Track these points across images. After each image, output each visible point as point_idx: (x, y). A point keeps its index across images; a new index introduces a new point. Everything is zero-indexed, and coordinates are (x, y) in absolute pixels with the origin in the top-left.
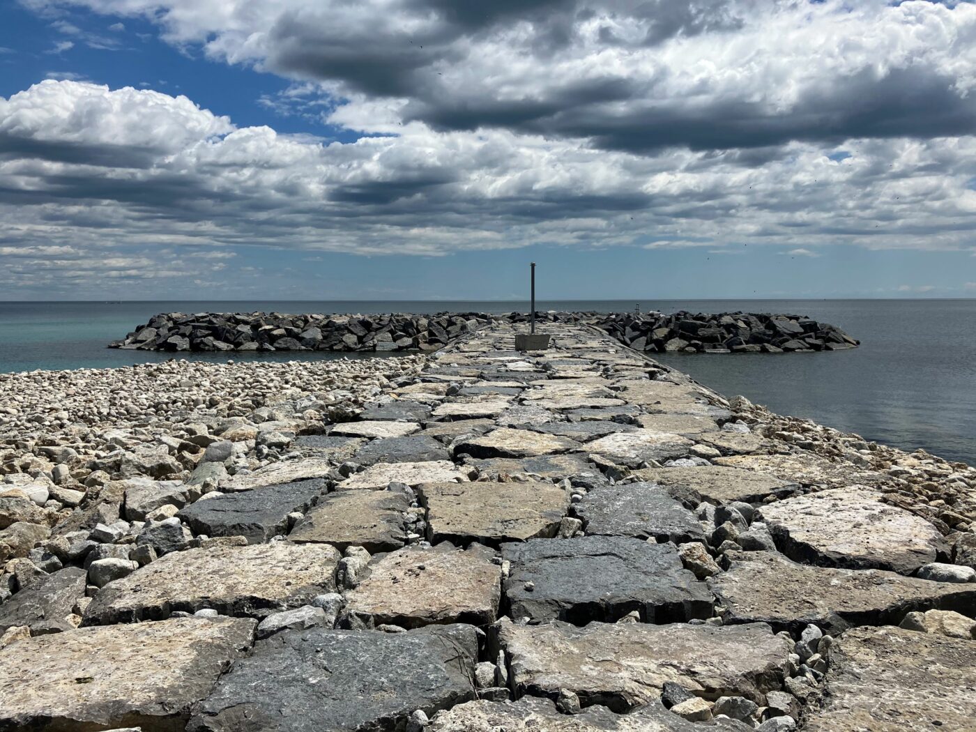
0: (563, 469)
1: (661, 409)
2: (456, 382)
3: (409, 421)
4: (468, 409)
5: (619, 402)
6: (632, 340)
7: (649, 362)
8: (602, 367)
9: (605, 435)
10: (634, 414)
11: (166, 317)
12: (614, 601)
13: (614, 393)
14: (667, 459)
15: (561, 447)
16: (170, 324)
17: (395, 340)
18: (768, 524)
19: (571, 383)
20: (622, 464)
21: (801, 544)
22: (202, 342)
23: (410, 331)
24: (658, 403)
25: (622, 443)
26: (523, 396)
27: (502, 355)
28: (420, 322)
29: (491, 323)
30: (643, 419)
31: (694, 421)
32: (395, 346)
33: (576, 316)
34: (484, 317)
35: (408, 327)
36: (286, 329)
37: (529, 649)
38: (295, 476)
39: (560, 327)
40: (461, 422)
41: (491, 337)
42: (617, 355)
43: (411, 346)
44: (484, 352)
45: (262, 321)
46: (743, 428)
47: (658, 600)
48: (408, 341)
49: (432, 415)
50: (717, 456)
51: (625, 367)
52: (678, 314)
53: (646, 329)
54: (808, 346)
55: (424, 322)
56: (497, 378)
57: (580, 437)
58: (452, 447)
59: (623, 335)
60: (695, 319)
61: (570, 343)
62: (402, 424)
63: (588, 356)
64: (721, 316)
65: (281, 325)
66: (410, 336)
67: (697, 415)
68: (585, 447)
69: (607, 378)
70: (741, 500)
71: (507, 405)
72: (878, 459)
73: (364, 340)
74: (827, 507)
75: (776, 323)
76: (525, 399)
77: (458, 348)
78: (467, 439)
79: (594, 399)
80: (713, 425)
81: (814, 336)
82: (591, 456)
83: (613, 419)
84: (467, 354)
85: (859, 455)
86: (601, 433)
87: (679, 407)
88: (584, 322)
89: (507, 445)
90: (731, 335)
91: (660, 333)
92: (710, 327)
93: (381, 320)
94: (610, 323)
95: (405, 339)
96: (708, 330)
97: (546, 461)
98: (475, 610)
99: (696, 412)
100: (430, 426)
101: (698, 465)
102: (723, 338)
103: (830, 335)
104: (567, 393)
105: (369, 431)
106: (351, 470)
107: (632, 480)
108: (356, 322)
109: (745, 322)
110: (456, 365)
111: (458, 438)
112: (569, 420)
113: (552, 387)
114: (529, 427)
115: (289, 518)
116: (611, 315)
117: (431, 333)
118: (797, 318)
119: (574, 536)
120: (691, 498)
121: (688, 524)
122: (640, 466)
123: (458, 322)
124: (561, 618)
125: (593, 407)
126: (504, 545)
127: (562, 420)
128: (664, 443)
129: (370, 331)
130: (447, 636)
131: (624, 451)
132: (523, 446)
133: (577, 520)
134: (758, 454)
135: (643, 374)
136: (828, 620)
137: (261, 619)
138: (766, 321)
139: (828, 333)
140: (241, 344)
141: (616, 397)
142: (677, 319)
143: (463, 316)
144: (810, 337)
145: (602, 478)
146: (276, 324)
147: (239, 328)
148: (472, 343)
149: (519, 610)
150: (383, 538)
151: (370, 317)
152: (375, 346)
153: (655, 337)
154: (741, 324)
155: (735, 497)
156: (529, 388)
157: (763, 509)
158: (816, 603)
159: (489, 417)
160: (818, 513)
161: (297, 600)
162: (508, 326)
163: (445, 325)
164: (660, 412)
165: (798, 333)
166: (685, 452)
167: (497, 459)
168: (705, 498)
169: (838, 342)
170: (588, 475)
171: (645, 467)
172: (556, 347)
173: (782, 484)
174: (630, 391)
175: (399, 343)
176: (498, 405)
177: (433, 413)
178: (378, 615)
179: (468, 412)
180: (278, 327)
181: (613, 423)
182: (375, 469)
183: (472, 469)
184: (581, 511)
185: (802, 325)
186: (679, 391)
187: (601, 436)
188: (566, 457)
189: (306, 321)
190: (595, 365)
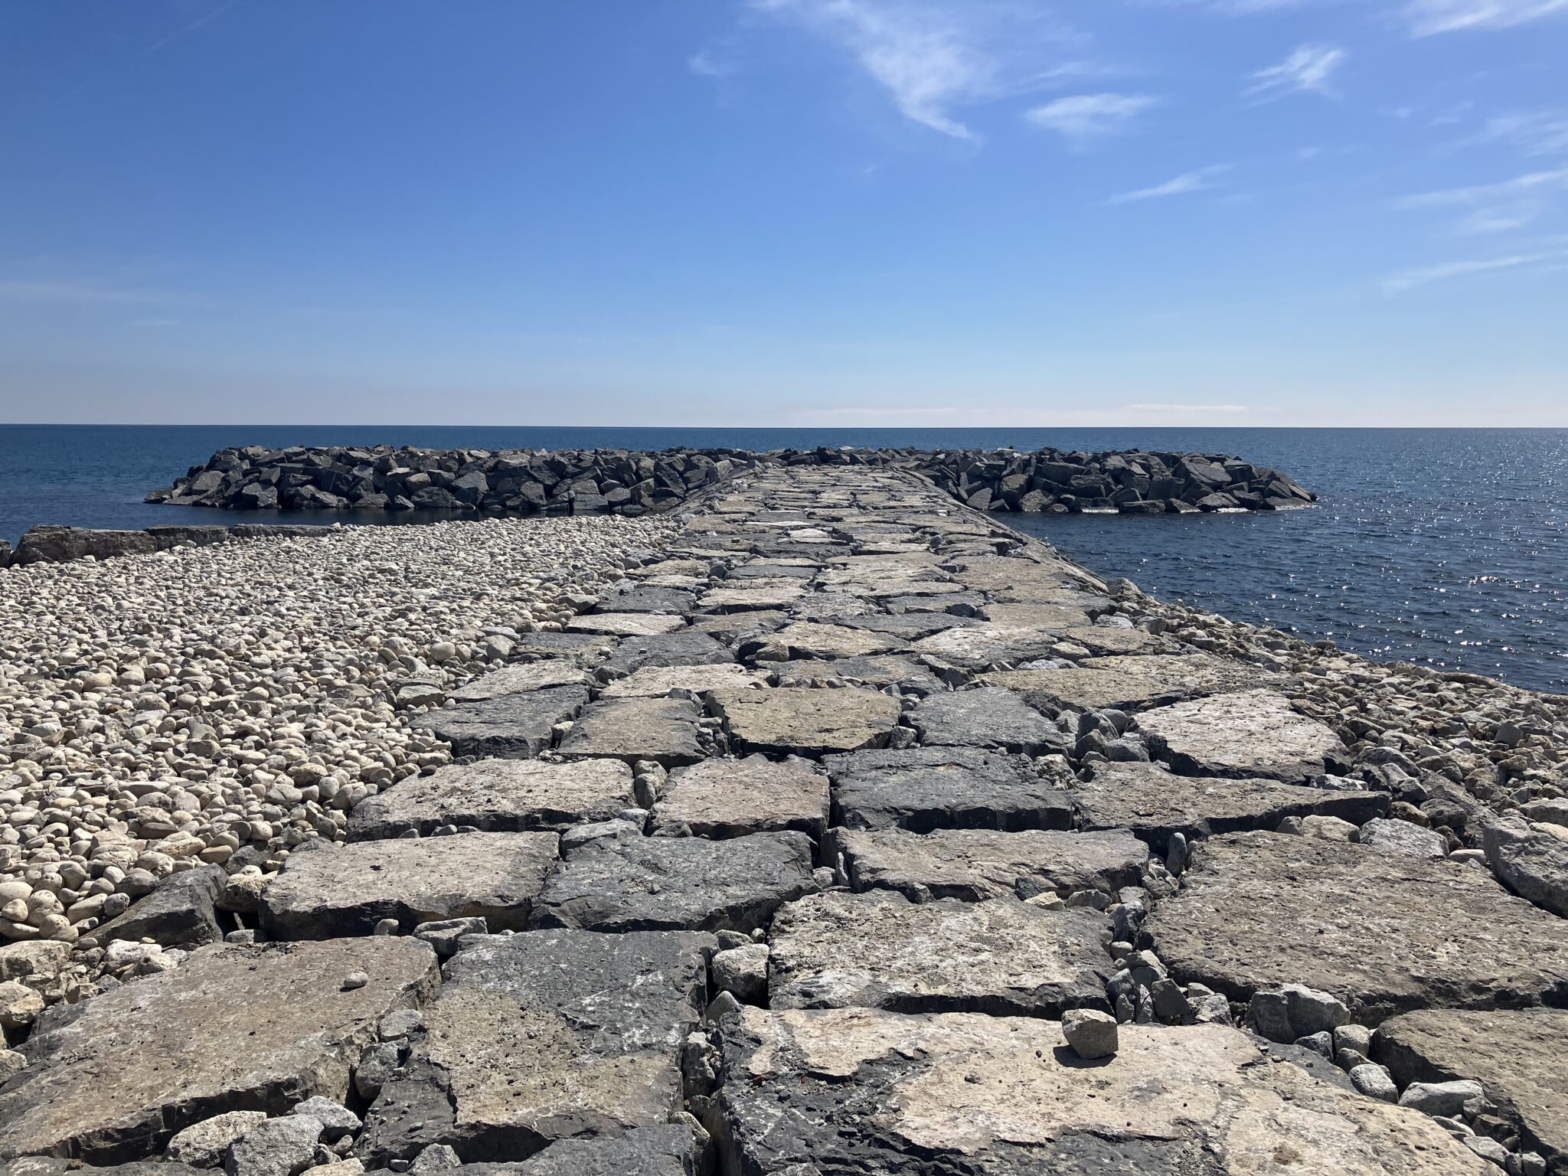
0: (889, 673)
1: (1013, 596)
2: (721, 558)
3: (669, 613)
4: (747, 598)
5: (957, 587)
6: (970, 493)
7: (996, 530)
8: (929, 537)
9: (940, 631)
10: (977, 603)
11: (237, 453)
12: (961, 808)
13: (947, 575)
14: (1021, 660)
15: (882, 647)
16: (246, 466)
17: (602, 492)
18: (1143, 733)
19: (886, 560)
20: (963, 666)
21: (1180, 755)
22: (298, 494)
23: (626, 477)
24: (1010, 588)
25: (962, 640)
26: (820, 579)
27: (780, 517)
28: (642, 464)
29: (753, 466)
30: (990, 610)
31: (1058, 612)
32: (604, 501)
33: (885, 456)
34: (741, 456)
35: (622, 472)
36: (430, 474)
37: (871, 850)
38: (543, 682)
39: (860, 473)
40: (742, 615)
41: (758, 490)
42: (951, 519)
43: (630, 501)
44: (753, 514)
45: (392, 461)
46: (1124, 622)
47: (1010, 808)
48: (624, 493)
49: (698, 606)
50: (1086, 656)
51: (962, 537)
52: (1042, 453)
53: (991, 477)
54: (1236, 502)
55: (648, 463)
56: (778, 553)
57: (906, 633)
58: (735, 647)
59: (957, 485)
60: (1066, 460)
61: (878, 498)
62: (660, 617)
63: (909, 520)
64: (1106, 455)
65: (422, 468)
66: (627, 486)
67: (1062, 604)
68: (913, 647)
69: (936, 553)
70: (1111, 707)
71: (802, 592)
72: (1297, 661)
73: (555, 491)
74: (1218, 714)
75: (1190, 467)
76: (825, 584)
77: (711, 507)
78: (755, 636)
79: (921, 583)
80: (1082, 617)
81: (1246, 489)
82: (923, 656)
83: (949, 610)
84: (727, 517)
85: (1271, 655)
86: (934, 628)
87: (1039, 594)
88: (897, 465)
89: (810, 644)
90: (1121, 486)
91: (1014, 482)
92: (1089, 473)
93: (580, 460)
94: (937, 467)
95: (619, 490)
96: (1086, 477)
97: (865, 664)
98: (806, 817)
99: (1062, 600)
100: (700, 620)
101: (1061, 667)
102: (1109, 490)
103: (1271, 486)
104: (882, 575)
105: (619, 627)
106: (611, 676)
107: (976, 685)
108: (541, 463)
109: (1143, 466)
110: (715, 534)
111: (742, 635)
112: (889, 612)
113: (860, 567)
114: (837, 621)
115: (554, 730)
116: (939, 453)
117: (659, 482)
118: (1222, 460)
119: (908, 747)
120: (1050, 705)
121: (1046, 732)
122: (985, 669)
123: (702, 464)
124: (900, 826)
125: (919, 594)
126: (827, 758)
127: (879, 612)
128: (1016, 641)
129: (563, 477)
130: (779, 841)
131: (966, 651)
132: (832, 644)
133: (911, 730)
134: (1138, 654)
135: (990, 548)
136: (1196, 826)
137: (563, 832)
138: (1174, 464)
139: (1268, 483)
140: (360, 497)
141: (951, 580)
142: (1040, 460)
143: (709, 454)
144: (1241, 488)
145: (939, 683)
146: (414, 464)
147: (356, 471)
148: (730, 498)
149: (853, 818)
150: (679, 750)
151: (562, 455)
152: (571, 501)
153: (1005, 488)
154: (1137, 469)
155: (1104, 703)
156: (826, 567)
157: (1138, 717)
158: (1186, 810)
159: (779, 607)
160: (1206, 721)
161: (599, 813)
162: (779, 471)
163: (681, 469)
164: (1012, 600)
165: (1222, 482)
166: (1044, 652)
167: (800, 661)
168: (1067, 706)
169: (1283, 497)
170: (922, 679)
171: (993, 670)
172: (859, 507)
173: (1164, 691)
174: (970, 572)
175: (610, 497)
176: (789, 592)
177: (699, 602)
178: (695, 824)
179: (749, 602)
180: (418, 471)
181: (948, 616)
182: (642, 673)
183: (769, 673)
184: (915, 720)
185: (1229, 470)
186: (1039, 571)
187: (933, 632)
188: (891, 658)
189: (461, 461)
190: (918, 534)
